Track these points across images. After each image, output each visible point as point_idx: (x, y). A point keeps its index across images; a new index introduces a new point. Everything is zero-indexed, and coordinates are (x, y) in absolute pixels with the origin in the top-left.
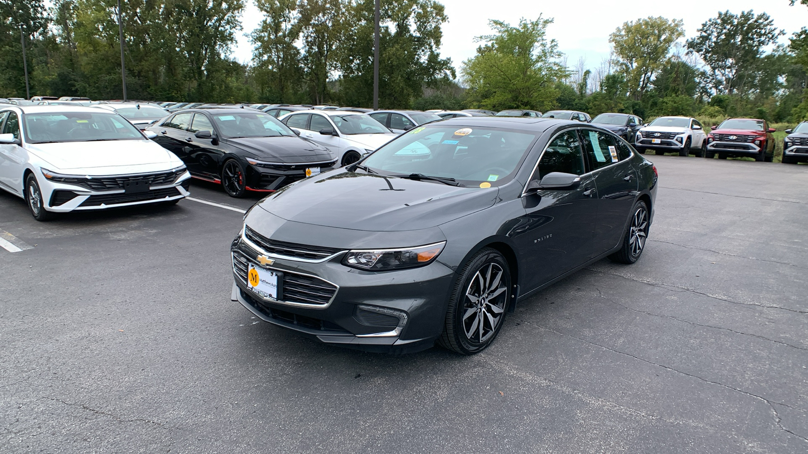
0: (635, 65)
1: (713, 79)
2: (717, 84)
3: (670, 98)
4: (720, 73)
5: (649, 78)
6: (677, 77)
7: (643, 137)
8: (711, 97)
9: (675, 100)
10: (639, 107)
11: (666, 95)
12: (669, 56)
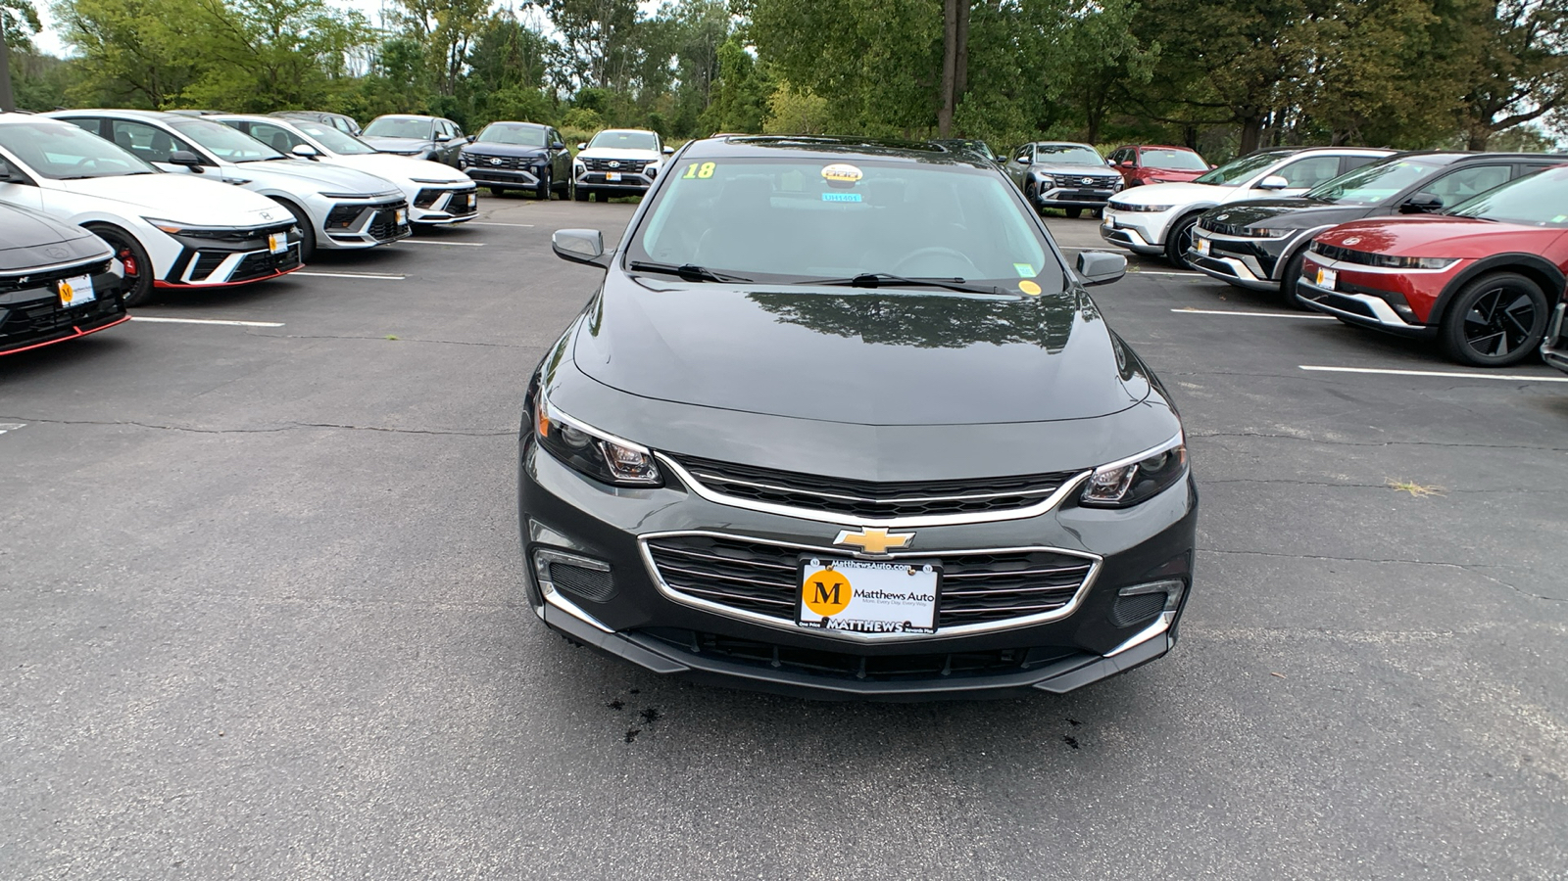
0: (433, 24)
1: (572, 58)
2: (581, 67)
3: (508, 93)
4: (582, 48)
5: (462, 52)
6: (515, 51)
7: (589, 170)
8: (574, 91)
9: (520, 96)
10: (454, 107)
11: (499, 87)
12: (491, 10)
